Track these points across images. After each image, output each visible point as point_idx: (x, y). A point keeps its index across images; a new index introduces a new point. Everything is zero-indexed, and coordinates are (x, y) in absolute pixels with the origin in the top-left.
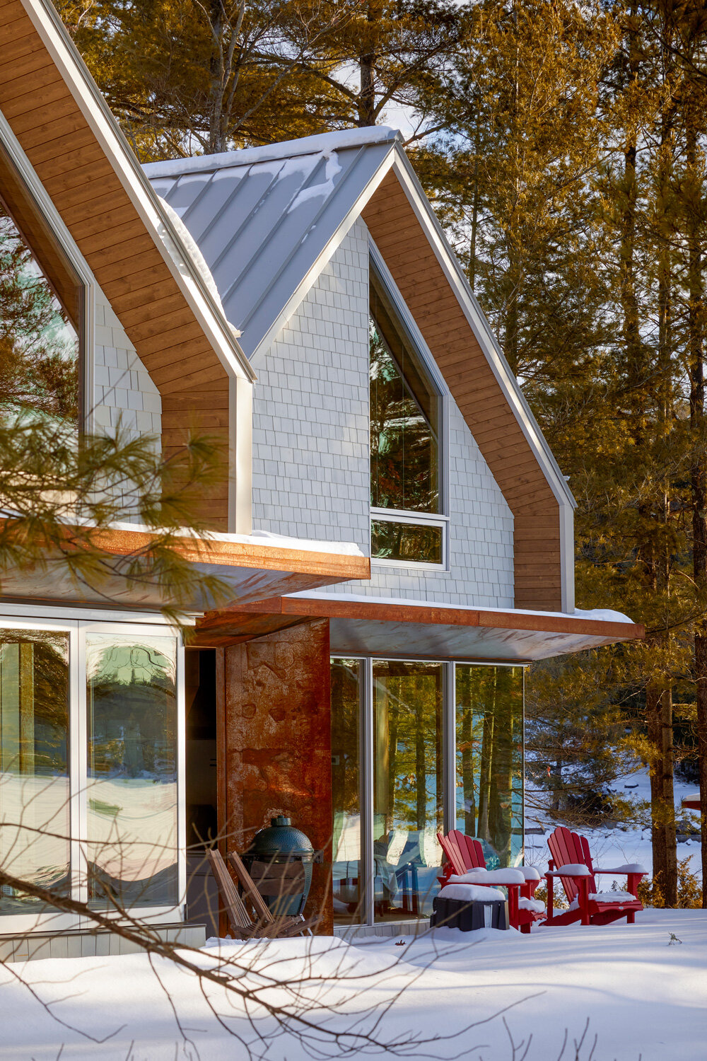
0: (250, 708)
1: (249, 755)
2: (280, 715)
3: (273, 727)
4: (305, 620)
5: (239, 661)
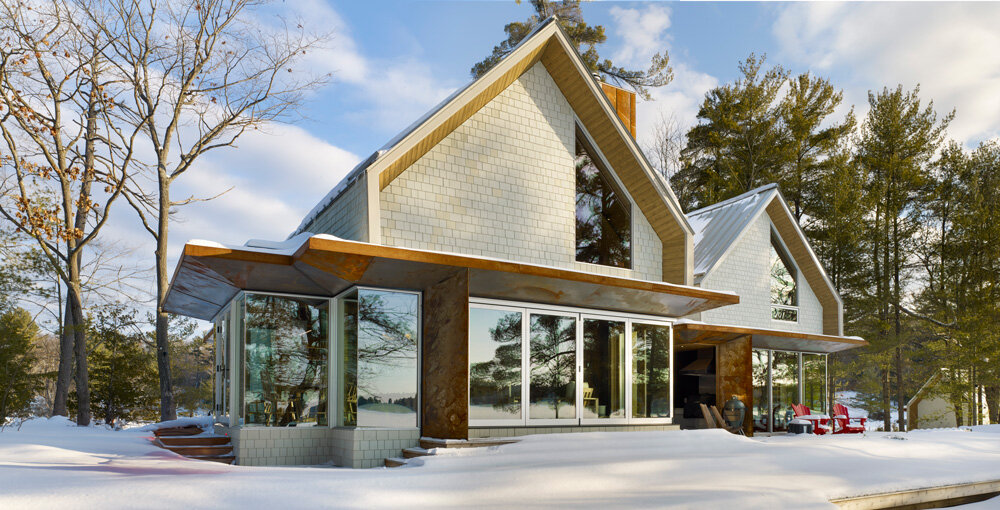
0: (727, 363)
1: (727, 378)
2: (736, 365)
3: (734, 369)
4: (743, 335)
5: (723, 349)
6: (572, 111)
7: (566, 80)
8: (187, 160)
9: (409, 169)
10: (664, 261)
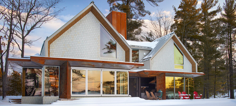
0: (159, 80)
2: (162, 81)
4: (163, 73)
5: (158, 77)
6: (99, 22)
7: (97, 15)
8: (29, 32)
9: (57, 39)
10: (126, 56)
